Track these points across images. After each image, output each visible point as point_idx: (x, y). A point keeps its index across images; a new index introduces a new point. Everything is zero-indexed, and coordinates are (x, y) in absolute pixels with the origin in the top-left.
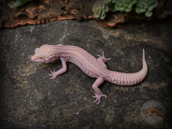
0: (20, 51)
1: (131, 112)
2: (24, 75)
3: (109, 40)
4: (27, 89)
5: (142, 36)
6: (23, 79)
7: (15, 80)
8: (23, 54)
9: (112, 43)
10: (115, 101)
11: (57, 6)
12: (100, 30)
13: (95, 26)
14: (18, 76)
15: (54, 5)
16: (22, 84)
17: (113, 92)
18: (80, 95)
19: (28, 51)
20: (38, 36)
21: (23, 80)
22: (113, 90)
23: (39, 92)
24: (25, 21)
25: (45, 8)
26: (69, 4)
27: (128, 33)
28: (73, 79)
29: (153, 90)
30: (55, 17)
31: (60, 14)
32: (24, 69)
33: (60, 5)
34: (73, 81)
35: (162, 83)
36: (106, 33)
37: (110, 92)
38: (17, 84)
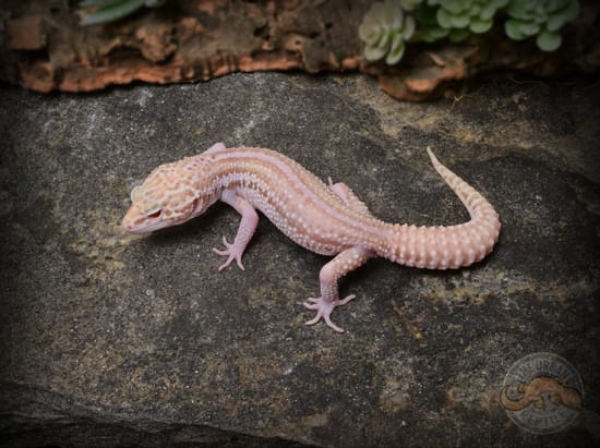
0: (102, 164)
1: (471, 373)
2: (112, 242)
3: (401, 139)
4: (119, 289)
5: (514, 132)
6: (107, 254)
7: (81, 258)
8: (111, 177)
9: (411, 149)
10: (418, 336)
11: (239, 22)
12: (371, 109)
13: (355, 96)
14: (90, 245)
15: (231, 20)
16: (104, 270)
17: (410, 307)
18: (297, 313)
19: (127, 166)
20: (163, 119)
21: (107, 258)
22: (409, 299)
23: (162, 297)
25: (199, 28)
26: (280, 18)
27: (465, 122)
28: (278, 259)
29: (546, 304)
30: (232, 59)
31: (249, 50)
32: (111, 223)
33: (251, 20)
34: (277, 265)
35: (577, 281)
36: (392, 117)
37: (401, 304)
38: (88, 270)
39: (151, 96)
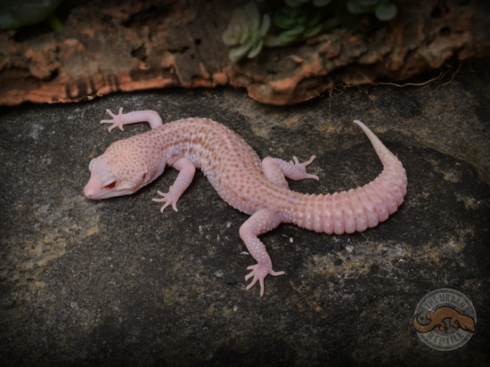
0: (9, 195)
1: (369, 335)
2: (30, 265)
3: (272, 139)
4: (44, 306)
5: (369, 119)
6: (27, 276)
7: (4, 283)
8: (19, 206)
9: (282, 146)
10: (318, 309)
11: (118, 43)
12: (240, 116)
13: (224, 106)
14: (11, 270)
15: (110, 42)
16: (27, 291)
17: (307, 285)
18: (209, 304)
19: (32, 195)
20: (57, 148)
21: (29, 280)
22: (305, 278)
23: (85, 307)
24: (22, 92)
25: (81, 47)
26: (154, 39)
27: (325, 115)
28: (183, 259)
29: (423, 265)
30: (112, 79)
31: (127, 69)
32: (26, 248)
33: (128, 42)
34: (183, 265)
35: (446, 242)
36: (260, 120)
37: (298, 283)
38: (13, 294)
39: (42, 128)
